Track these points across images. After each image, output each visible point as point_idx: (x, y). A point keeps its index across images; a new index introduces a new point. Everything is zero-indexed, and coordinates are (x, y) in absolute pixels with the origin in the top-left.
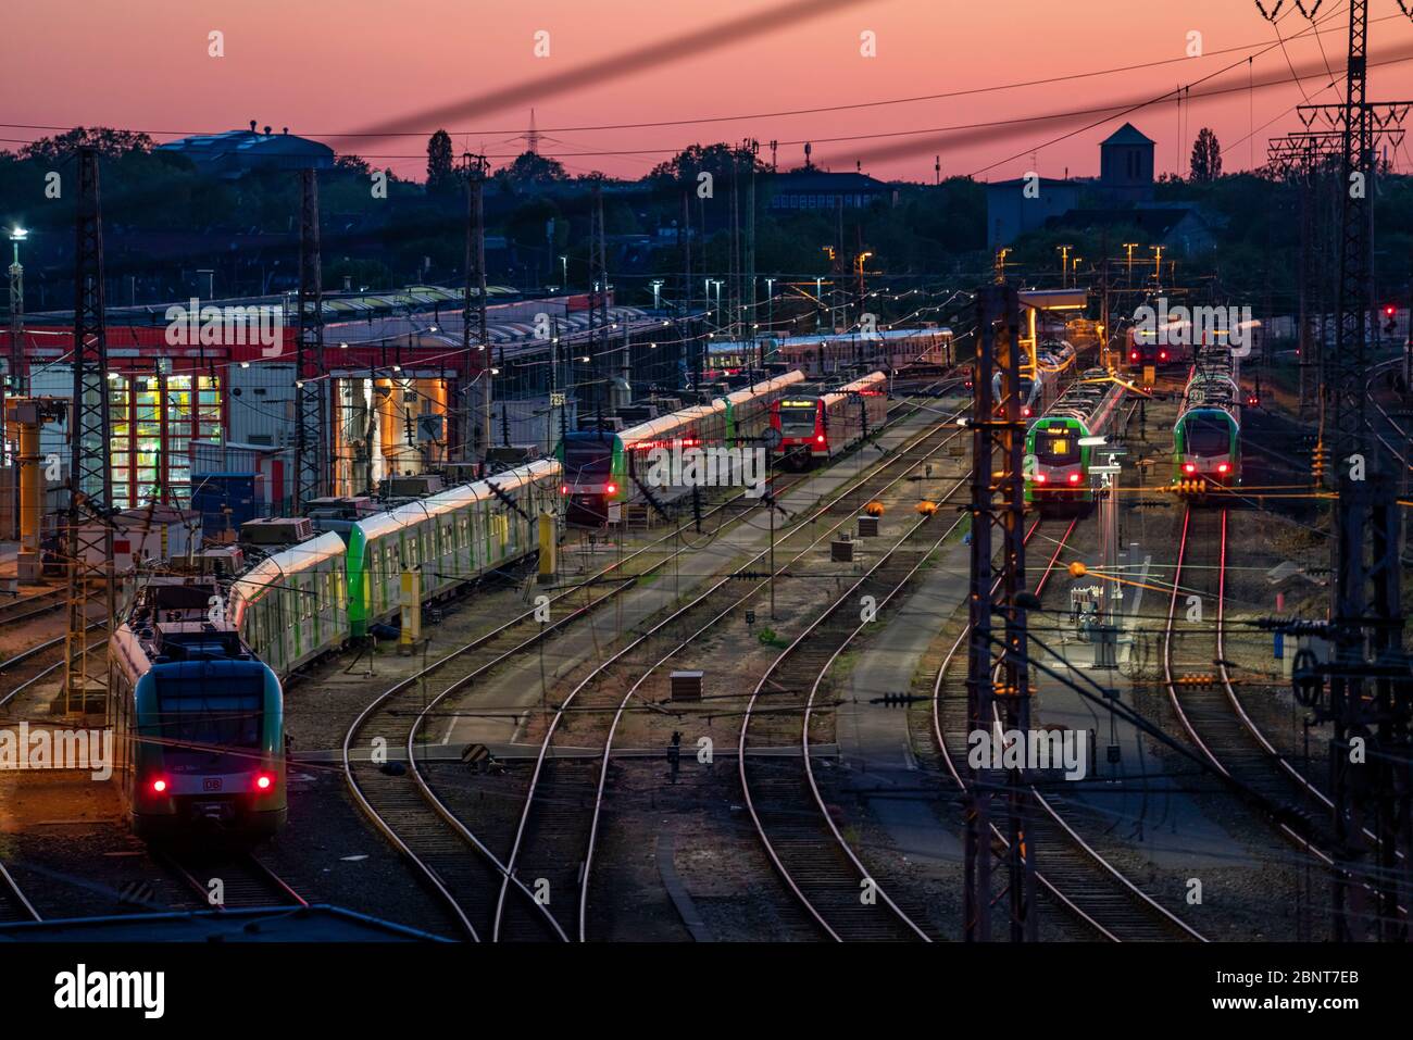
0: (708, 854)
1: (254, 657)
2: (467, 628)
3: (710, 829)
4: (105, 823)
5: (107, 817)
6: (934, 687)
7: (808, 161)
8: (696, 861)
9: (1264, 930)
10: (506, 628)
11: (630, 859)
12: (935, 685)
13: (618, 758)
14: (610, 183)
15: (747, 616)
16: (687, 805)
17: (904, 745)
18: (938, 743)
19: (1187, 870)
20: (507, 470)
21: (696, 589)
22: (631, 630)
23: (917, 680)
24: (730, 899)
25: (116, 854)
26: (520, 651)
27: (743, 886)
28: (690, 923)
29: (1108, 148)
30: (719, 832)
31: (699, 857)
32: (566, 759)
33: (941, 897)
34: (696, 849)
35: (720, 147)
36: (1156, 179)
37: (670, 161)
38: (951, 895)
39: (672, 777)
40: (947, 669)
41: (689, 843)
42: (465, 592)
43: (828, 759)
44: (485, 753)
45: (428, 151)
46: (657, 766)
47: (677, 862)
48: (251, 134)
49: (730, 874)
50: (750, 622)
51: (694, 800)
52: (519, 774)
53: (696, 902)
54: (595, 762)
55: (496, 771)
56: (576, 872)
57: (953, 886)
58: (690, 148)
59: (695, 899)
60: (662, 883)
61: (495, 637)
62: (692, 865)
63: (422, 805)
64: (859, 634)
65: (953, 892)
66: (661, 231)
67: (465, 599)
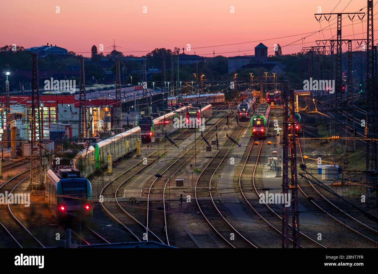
0: (194, 224)
1: (84, 177)
2: (122, 169)
3: (193, 218)
4: (47, 217)
5: (47, 216)
6: (239, 182)
7: (183, 52)
8: (192, 226)
9: (331, 241)
10: (132, 168)
11: (176, 225)
12: (239, 181)
13: (167, 201)
14: (135, 57)
15: (190, 165)
16: (186, 212)
17: (235, 197)
18: (243, 196)
19: (310, 227)
20: (129, 130)
21: (175, 159)
22: (162, 169)
23: (234, 180)
24: (202, 235)
25: (52, 225)
26: (136, 174)
27: (204, 232)
28: (194, 241)
29: (256, 49)
30: (196, 218)
31: (192, 225)
32: (154, 201)
33: (252, 234)
34: (191, 223)
35: (163, 49)
36: (268, 56)
37: (151, 52)
38: (255, 233)
39: (181, 205)
40: (241, 177)
41: (189, 221)
42: (120, 160)
43: (218, 200)
44: (135, 200)
45: (91, 50)
46: (177, 202)
47: (187, 226)
48: (47, 46)
49: (201, 229)
50: (191, 167)
51: (188, 211)
52: (144, 205)
53: (194, 236)
54: (161, 201)
55: (138, 204)
56: (164, 229)
57: (255, 231)
58: (156, 49)
59: (194, 235)
60: (185, 231)
61: (129, 171)
62: (191, 227)
63: (122, 212)
64: (218, 169)
65: (255, 232)
66: (149, 69)
67: (120, 161)
